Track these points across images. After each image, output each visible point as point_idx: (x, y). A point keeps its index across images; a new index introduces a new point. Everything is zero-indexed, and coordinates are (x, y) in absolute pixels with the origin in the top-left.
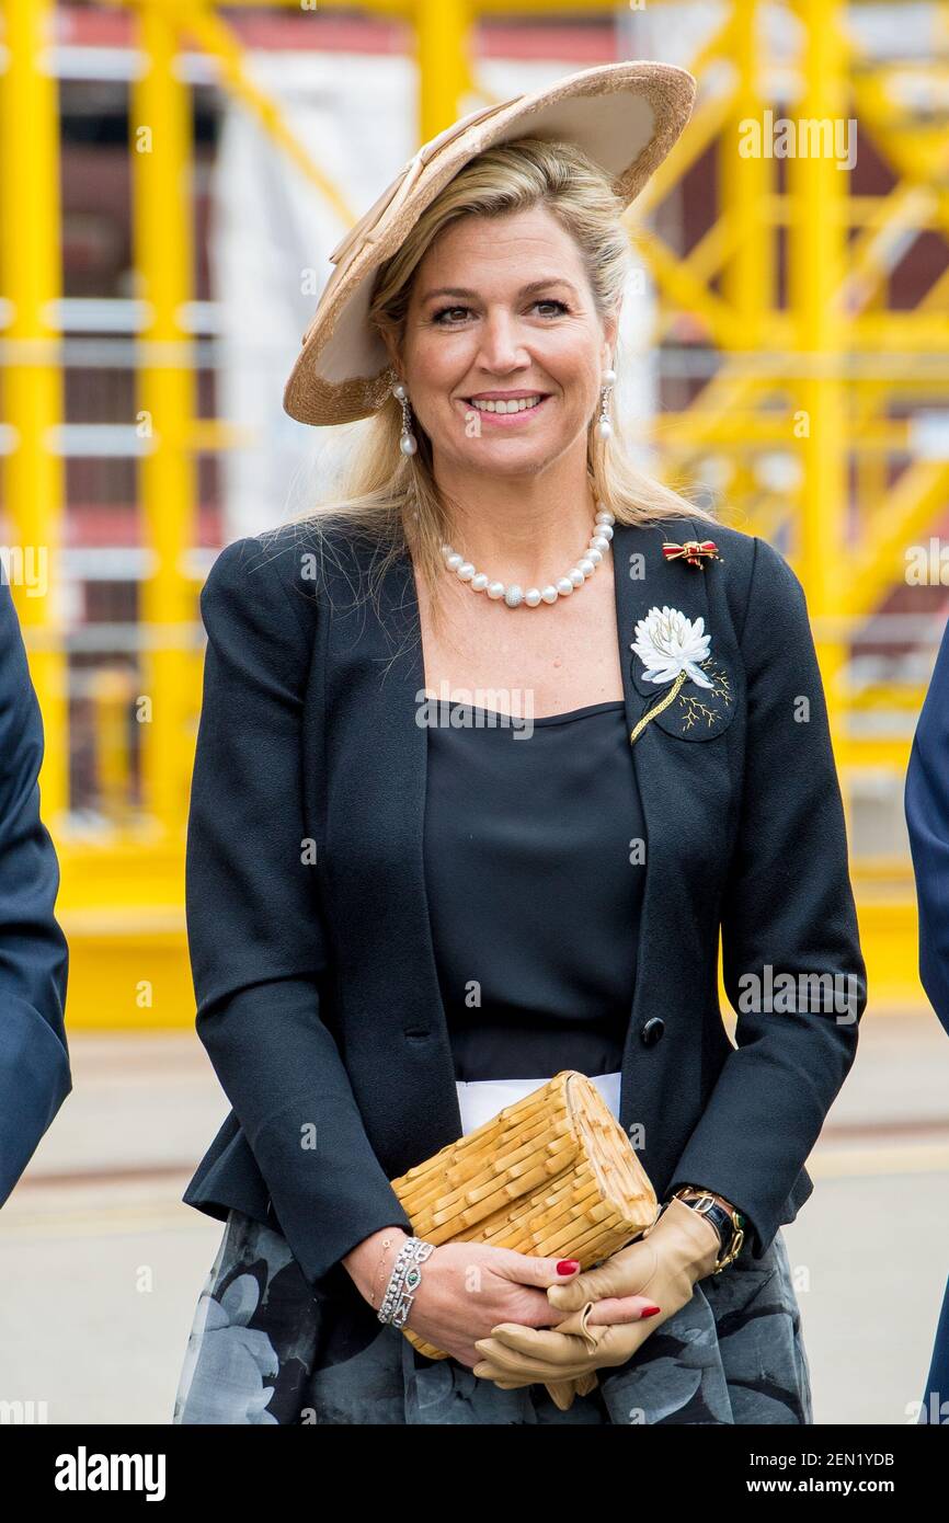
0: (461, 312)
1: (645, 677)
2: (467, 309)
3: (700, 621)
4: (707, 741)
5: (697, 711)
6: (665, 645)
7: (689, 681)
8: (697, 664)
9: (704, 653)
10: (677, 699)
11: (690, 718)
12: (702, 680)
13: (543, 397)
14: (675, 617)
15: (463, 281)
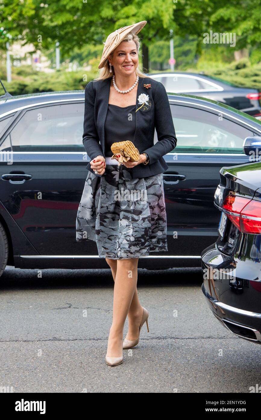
0: (122, 54)
1: (139, 103)
2: (124, 54)
3: (148, 95)
4: (147, 112)
5: (146, 108)
6: (142, 99)
7: (145, 104)
8: (147, 101)
9: (148, 100)
10: (143, 106)
11: (144, 109)
12: (147, 104)
13: (132, 65)
14: (144, 95)
15: (123, 50)
